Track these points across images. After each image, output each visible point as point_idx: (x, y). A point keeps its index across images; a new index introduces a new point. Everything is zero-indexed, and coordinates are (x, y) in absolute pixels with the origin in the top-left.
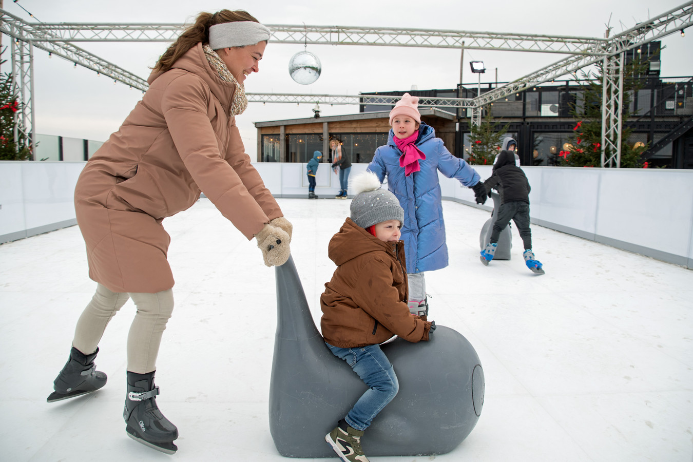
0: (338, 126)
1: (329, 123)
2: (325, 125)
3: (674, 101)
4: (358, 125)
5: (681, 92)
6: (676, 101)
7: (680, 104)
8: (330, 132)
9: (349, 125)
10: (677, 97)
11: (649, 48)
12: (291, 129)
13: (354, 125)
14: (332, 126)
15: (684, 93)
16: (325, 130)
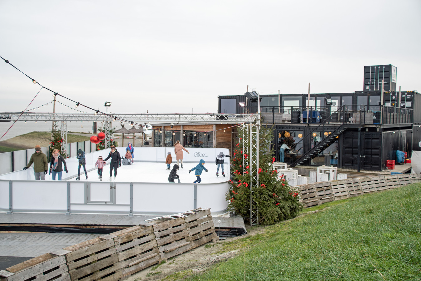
0: (187, 127)
1: (183, 126)
2: (182, 127)
3: (390, 102)
4: (196, 127)
5: (394, 98)
6: (391, 103)
7: (393, 104)
8: (184, 130)
9: (192, 127)
10: (392, 100)
11: (371, 70)
12: (167, 128)
13: (194, 127)
14: (185, 127)
15: (395, 98)
16: (181, 129)
